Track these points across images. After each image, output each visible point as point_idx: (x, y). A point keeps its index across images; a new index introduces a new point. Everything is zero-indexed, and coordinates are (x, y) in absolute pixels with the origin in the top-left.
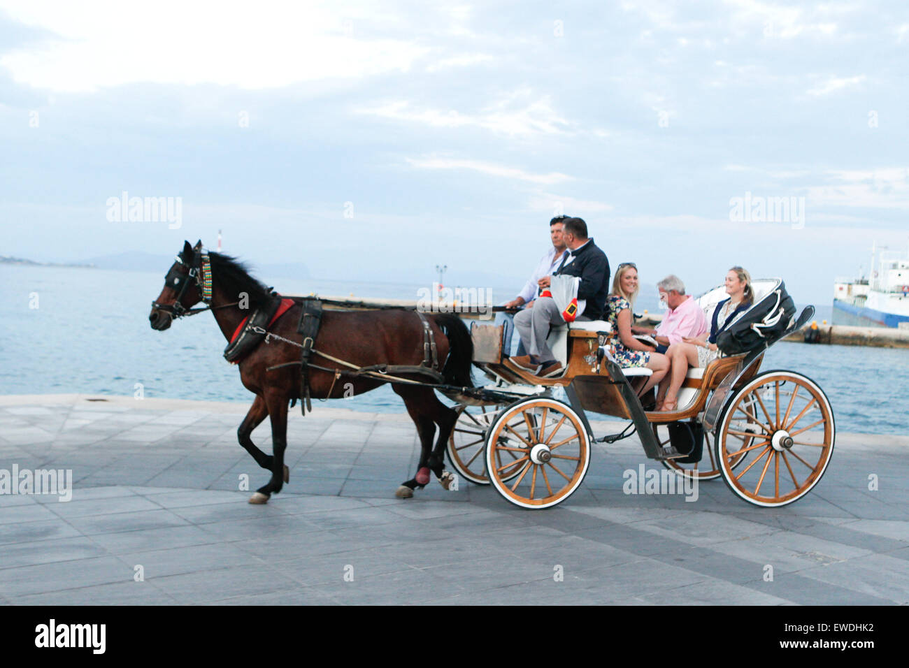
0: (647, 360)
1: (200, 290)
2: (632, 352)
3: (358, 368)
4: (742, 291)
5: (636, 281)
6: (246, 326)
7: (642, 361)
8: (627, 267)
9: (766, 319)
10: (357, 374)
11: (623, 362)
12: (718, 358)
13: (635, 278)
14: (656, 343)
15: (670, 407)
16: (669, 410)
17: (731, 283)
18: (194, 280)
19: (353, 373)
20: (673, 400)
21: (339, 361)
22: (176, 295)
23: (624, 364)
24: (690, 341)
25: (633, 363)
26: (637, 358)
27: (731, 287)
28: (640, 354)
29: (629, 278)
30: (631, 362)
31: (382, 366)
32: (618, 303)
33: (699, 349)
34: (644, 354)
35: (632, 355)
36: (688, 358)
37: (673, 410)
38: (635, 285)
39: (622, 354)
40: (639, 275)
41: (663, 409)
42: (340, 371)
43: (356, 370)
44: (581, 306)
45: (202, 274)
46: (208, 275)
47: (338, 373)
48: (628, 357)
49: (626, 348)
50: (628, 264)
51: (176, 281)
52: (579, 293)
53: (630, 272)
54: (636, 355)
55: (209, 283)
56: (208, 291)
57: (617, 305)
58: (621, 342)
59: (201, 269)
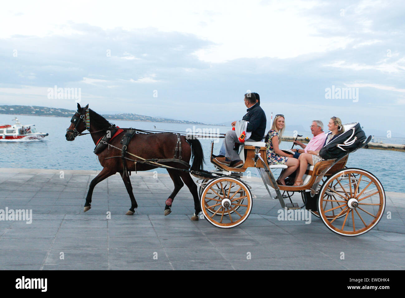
0: (286, 161)
1: (85, 124)
2: (279, 157)
3: (144, 160)
4: (337, 129)
5: (283, 123)
6: (101, 140)
7: (283, 161)
8: (279, 116)
9: (345, 142)
10: (144, 162)
11: (273, 162)
12: (320, 161)
13: (283, 122)
14: (294, 153)
15: (298, 184)
16: (298, 185)
17: (331, 125)
18: (82, 120)
19: (142, 162)
20: (300, 180)
21: (137, 157)
22: (75, 126)
23: (274, 162)
24: (310, 152)
25: (278, 162)
26: (281, 160)
27: (330, 127)
28: (283, 158)
29: (280, 121)
30: (277, 162)
31: (156, 159)
32: (272, 133)
33: (313, 156)
34: (285, 158)
35: (279, 158)
36: (307, 161)
37: (300, 185)
38: (283, 125)
39: (274, 157)
40: (285, 120)
41: (295, 184)
42: (137, 161)
43: (144, 161)
44: (249, 135)
45: (86, 117)
46: (88, 118)
47: (136, 162)
48: (276, 159)
49: (277, 155)
50: (280, 115)
51: (75, 120)
52: (247, 129)
53: (281, 119)
54: (281, 158)
55: (88, 121)
56: (88, 124)
57: (272, 134)
58: (274, 152)
59: (85, 115)
